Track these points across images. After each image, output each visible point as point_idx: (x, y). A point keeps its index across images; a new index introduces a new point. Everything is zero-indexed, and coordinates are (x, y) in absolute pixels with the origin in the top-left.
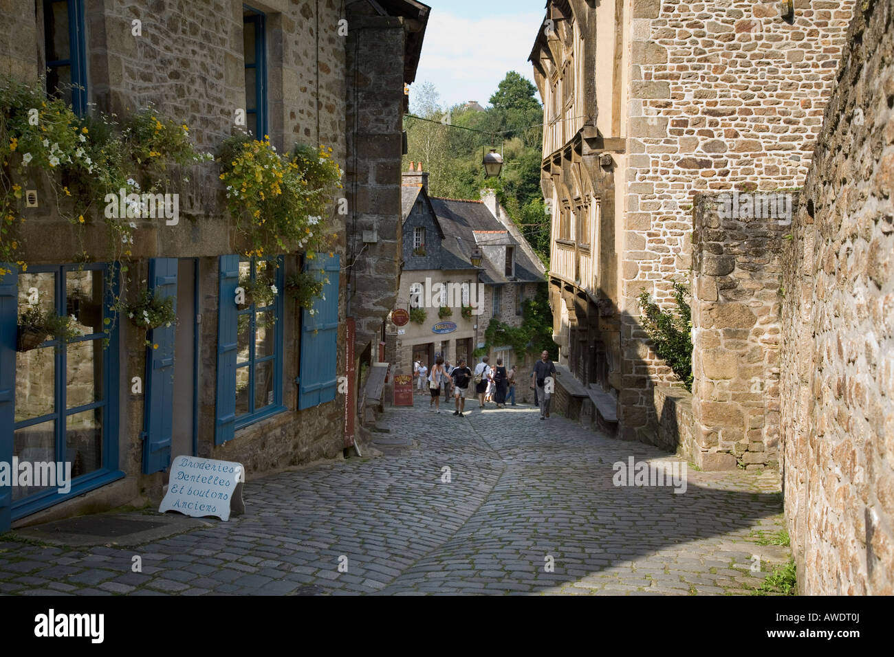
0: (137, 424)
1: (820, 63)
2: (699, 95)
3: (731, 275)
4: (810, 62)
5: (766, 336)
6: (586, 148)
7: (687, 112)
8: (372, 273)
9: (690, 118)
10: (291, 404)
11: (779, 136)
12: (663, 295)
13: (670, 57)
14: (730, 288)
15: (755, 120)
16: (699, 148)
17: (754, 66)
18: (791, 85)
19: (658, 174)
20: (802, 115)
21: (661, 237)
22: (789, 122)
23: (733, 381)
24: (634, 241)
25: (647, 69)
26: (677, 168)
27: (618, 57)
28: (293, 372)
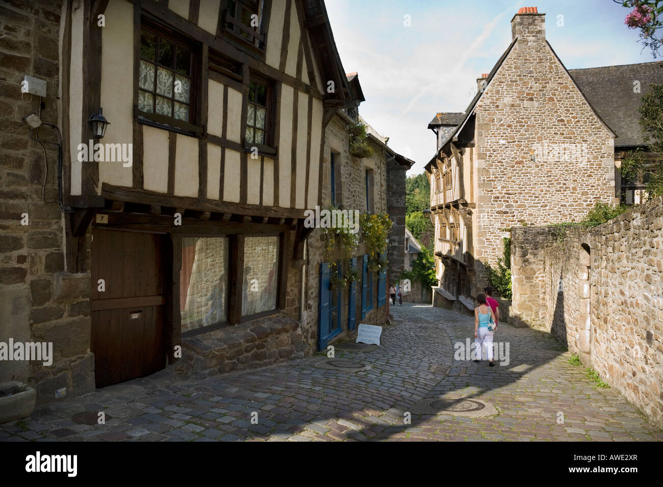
0: (347, 313)
1: (546, 176)
2: (503, 187)
3: (527, 257)
4: (542, 176)
5: (540, 279)
6: (461, 207)
7: (499, 193)
8: (395, 257)
9: (500, 195)
10: (375, 306)
11: (532, 202)
12: (492, 262)
13: (491, 173)
14: (526, 261)
15: (524, 196)
16: (504, 207)
17: (522, 177)
18: (536, 184)
19: (489, 216)
20: (540, 195)
21: (491, 240)
22: (536, 197)
23: (528, 295)
24: (481, 242)
25: (483, 178)
26: (496, 214)
27: (472, 173)
28: (376, 295)
